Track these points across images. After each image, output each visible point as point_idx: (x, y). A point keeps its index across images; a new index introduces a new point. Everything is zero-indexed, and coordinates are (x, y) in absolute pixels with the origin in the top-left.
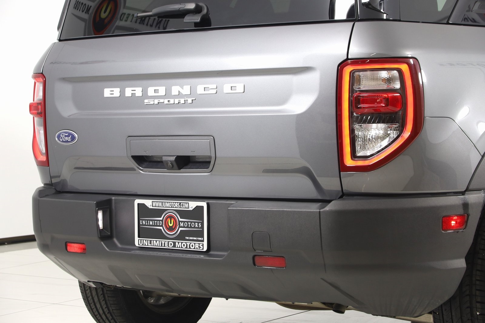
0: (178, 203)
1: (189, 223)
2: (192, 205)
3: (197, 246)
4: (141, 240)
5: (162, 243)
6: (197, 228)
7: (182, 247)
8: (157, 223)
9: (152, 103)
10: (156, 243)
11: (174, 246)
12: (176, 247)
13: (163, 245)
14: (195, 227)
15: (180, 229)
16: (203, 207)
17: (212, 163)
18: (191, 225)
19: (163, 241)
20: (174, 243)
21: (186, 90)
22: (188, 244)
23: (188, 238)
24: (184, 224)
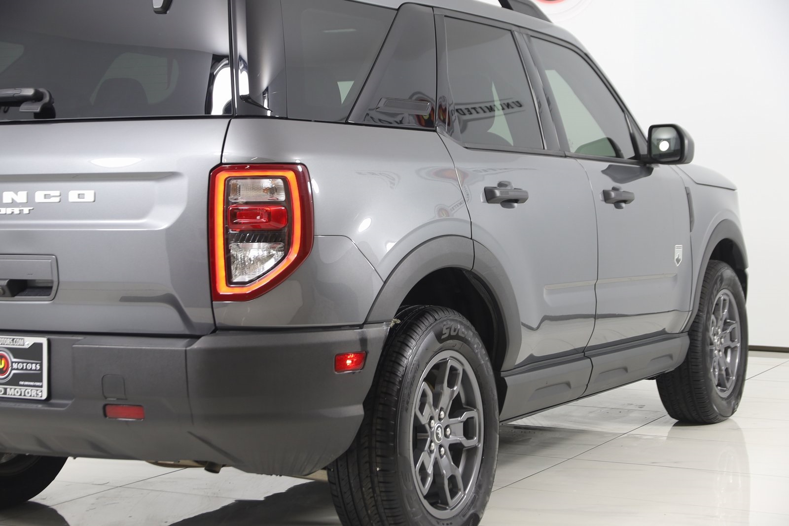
0: (10, 338)
2: (28, 342)
3: (34, 393)
6: (33, 370)
7: (15, 395)
11: (5, 393)
12: (8, 394)
14: (31, 370)
15: (14, 372)
16: (42, 344)
17: (54, 288)
18: (26, 366)
20: (6, 389)
21: (21, 197)
22: (23, 391)
23: (21, 383)
24: (17, 366)
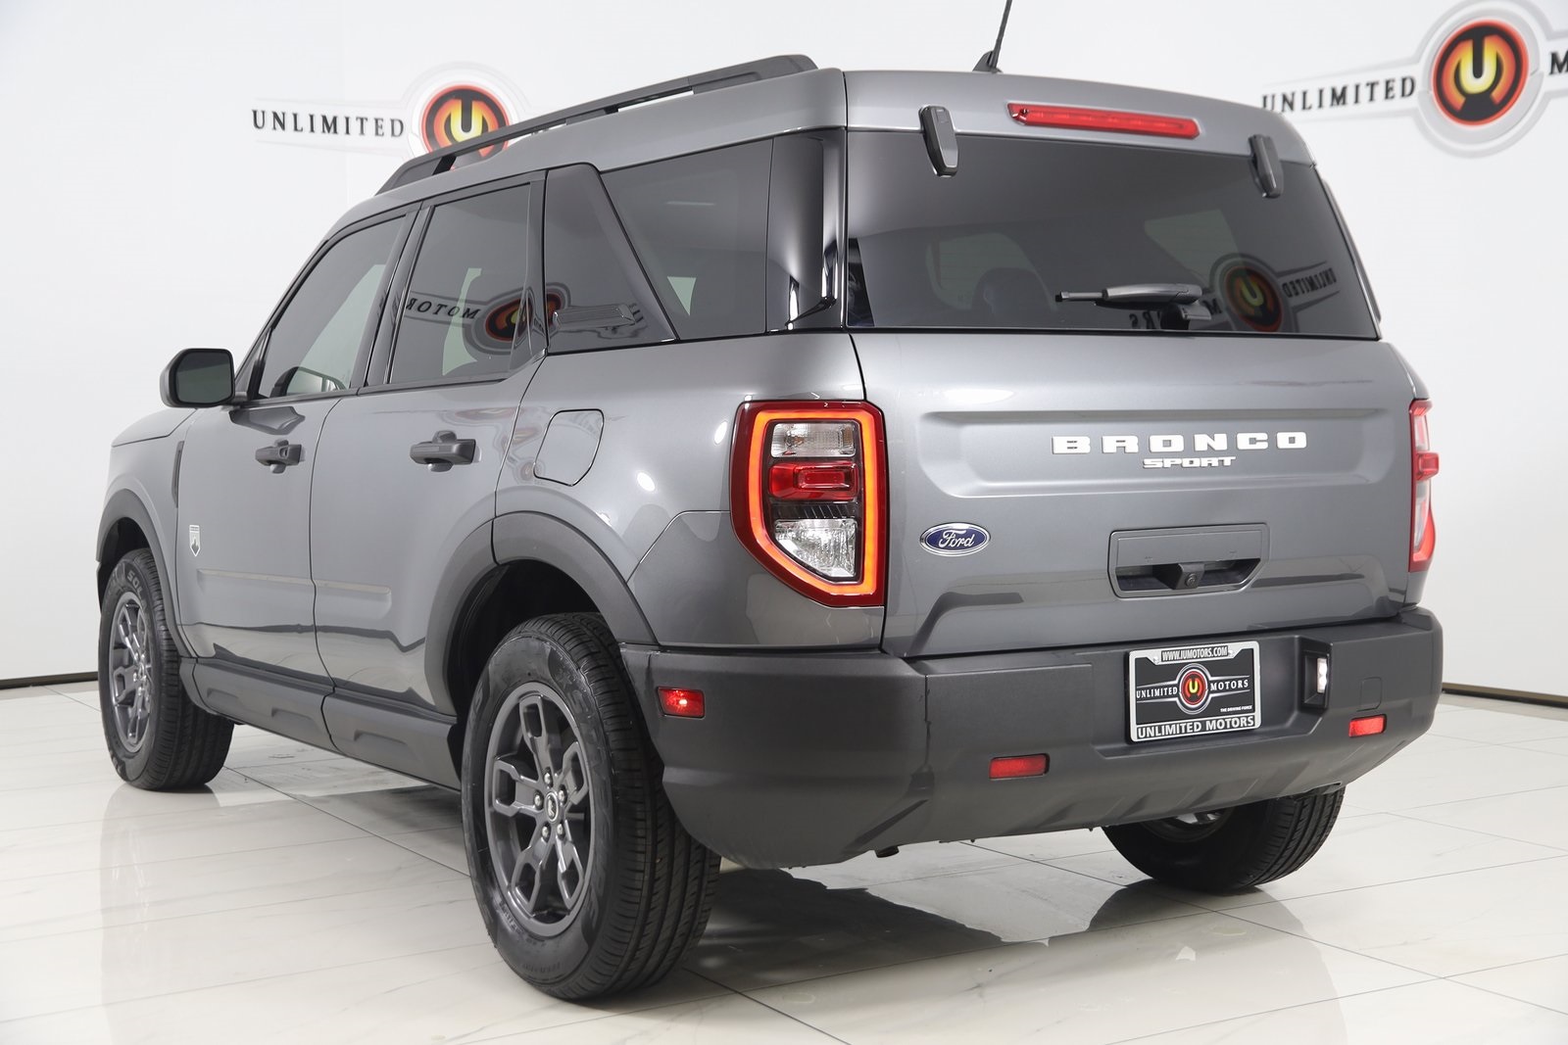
1: (1227, 683)
2: (1234, 649)
3: (1243, 721)
4: (1142, 728)
5: (1181, 727)
6: (1241, 689)
7: (1217, 729)
8: (1168, 691)
9: (1160, 465)
10: (1171, 729)
11: (1204, 729)
12: (1208, 729)
13: (1183, 731)
14: (1237, 689)
15: (1211, 695)
16: (1252, 650)
17: (1256, 571)
18: (1230, 685)
19: (1183, 723)
20: (1204, 724)
21: (1220, 442)
22: (1228, 721)
23: (1224, 710)
24: (1217, 686)
